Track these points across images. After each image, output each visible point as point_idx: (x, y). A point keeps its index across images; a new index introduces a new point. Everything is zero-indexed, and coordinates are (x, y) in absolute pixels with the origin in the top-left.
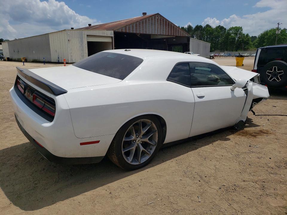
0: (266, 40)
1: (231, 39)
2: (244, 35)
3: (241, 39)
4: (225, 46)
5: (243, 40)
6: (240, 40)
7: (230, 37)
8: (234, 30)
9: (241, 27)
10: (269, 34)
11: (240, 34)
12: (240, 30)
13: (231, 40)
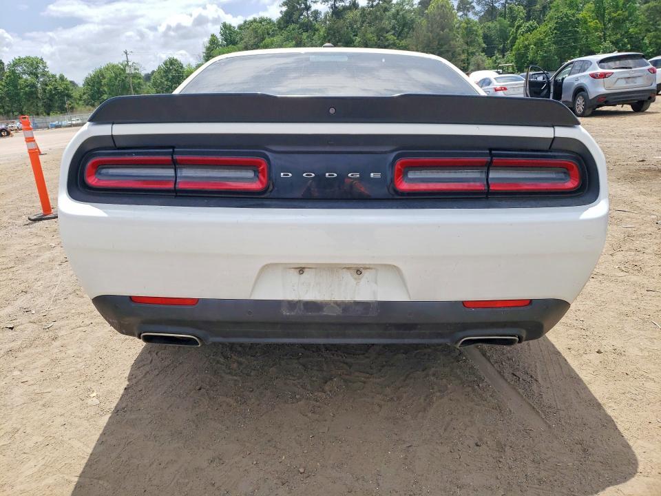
0: (106, 89)
1: (27, 86)
2: (54, 76)
3: (51, 87)
4: (15, 105)
5: (55, 89)
6: (48, 88)
7: (21, 81)
8: (25, 66)
9: (42, 59)
10: (108, 76)
11: (43, 75)
12: (41, 66)
13: (27, 89)
